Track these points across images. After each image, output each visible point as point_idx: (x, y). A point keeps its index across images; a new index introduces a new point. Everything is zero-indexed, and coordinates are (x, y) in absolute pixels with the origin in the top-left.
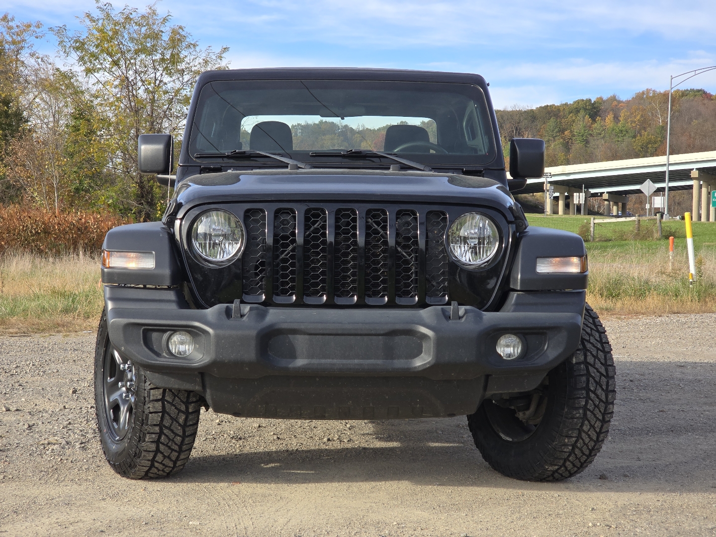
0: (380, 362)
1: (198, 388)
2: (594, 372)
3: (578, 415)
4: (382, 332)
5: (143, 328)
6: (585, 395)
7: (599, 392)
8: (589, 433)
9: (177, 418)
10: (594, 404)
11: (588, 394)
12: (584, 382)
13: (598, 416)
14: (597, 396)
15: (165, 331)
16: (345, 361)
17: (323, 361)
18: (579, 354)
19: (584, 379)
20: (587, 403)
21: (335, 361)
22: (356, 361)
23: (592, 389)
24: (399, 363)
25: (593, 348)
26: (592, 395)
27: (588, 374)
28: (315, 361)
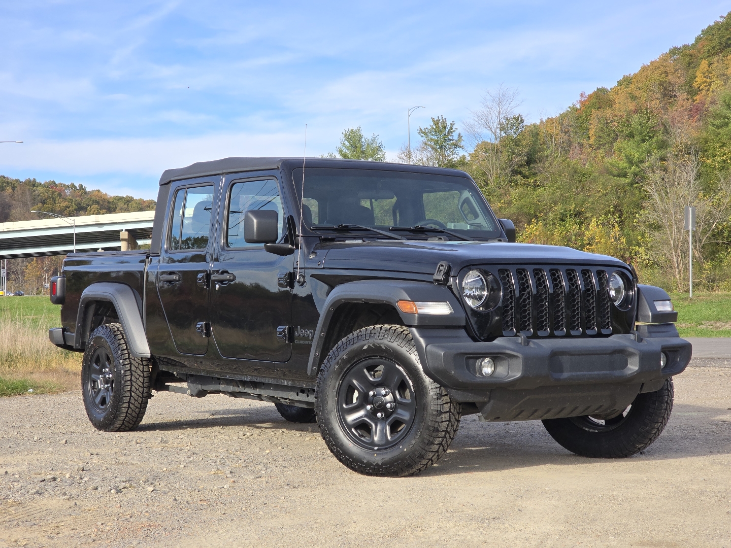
0: (608, 372)
5: (466, 356)
15: (479, 358)
16: (590, 373)
17: (579, 373)
21: (585, 373)
22: (596, 373)
24: (617, 373)
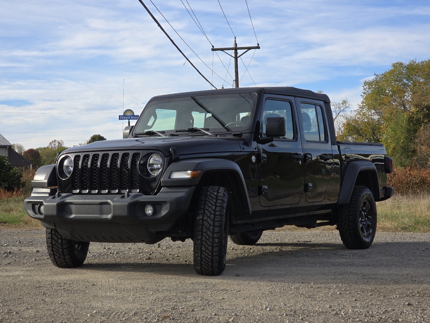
1: (54, 228)
2: (206, 224)
3: (198, 243)
4: (98, 203)
5: (32, 203)
6: (201, 234)
7: (208, 233)
8: (206, 251)
9: (57, 241)
10: (206, 238)
11: (202, 233)
12: (200, 228)
13: (209, 244)
14: (208, 235)
18: (200, 215)
19: (201, 226)
20: (202, 237)
23: (204, 231)
25: (209, 213)
26: (205, 234)
27: (203, 225)
28: (77, 215)
